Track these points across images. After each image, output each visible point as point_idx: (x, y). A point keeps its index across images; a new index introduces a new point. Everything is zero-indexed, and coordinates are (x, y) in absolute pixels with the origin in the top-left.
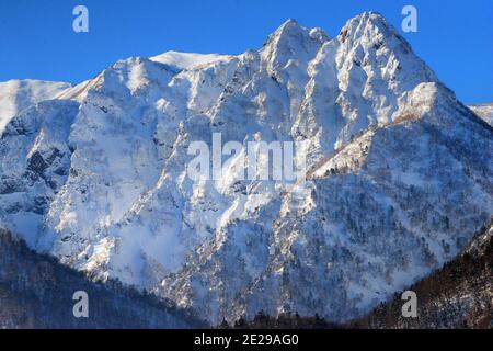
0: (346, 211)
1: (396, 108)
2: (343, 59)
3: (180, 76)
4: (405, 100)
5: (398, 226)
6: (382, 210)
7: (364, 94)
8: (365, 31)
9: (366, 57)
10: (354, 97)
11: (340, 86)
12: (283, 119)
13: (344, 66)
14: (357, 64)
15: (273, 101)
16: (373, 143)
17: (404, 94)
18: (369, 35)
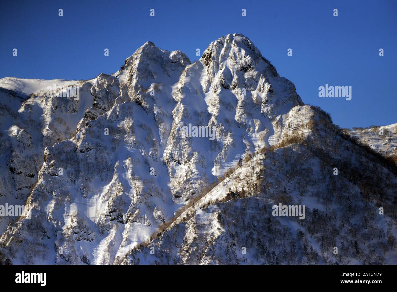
0: (255, 236)
1: (271, 133)
2: (209, 83)
3: (30, 101)
4: (280, 123)
5: (309, 250)
6: (291, 234)
7: (236, 118)
8: (231, 53)
9: (235, 79)
10: (227, 121)
11: (210, 109)
12: (153, 144)
13: (211, 89)
14: (225, 87)
15: (141, 126)
16: (265, 166)
17: (278, 118)
18: (235, 57)
